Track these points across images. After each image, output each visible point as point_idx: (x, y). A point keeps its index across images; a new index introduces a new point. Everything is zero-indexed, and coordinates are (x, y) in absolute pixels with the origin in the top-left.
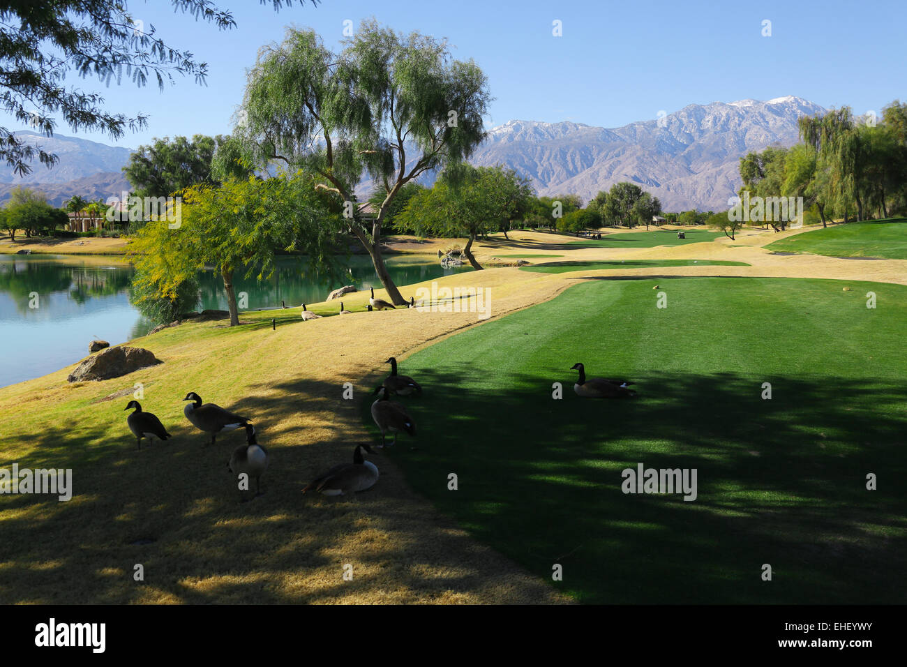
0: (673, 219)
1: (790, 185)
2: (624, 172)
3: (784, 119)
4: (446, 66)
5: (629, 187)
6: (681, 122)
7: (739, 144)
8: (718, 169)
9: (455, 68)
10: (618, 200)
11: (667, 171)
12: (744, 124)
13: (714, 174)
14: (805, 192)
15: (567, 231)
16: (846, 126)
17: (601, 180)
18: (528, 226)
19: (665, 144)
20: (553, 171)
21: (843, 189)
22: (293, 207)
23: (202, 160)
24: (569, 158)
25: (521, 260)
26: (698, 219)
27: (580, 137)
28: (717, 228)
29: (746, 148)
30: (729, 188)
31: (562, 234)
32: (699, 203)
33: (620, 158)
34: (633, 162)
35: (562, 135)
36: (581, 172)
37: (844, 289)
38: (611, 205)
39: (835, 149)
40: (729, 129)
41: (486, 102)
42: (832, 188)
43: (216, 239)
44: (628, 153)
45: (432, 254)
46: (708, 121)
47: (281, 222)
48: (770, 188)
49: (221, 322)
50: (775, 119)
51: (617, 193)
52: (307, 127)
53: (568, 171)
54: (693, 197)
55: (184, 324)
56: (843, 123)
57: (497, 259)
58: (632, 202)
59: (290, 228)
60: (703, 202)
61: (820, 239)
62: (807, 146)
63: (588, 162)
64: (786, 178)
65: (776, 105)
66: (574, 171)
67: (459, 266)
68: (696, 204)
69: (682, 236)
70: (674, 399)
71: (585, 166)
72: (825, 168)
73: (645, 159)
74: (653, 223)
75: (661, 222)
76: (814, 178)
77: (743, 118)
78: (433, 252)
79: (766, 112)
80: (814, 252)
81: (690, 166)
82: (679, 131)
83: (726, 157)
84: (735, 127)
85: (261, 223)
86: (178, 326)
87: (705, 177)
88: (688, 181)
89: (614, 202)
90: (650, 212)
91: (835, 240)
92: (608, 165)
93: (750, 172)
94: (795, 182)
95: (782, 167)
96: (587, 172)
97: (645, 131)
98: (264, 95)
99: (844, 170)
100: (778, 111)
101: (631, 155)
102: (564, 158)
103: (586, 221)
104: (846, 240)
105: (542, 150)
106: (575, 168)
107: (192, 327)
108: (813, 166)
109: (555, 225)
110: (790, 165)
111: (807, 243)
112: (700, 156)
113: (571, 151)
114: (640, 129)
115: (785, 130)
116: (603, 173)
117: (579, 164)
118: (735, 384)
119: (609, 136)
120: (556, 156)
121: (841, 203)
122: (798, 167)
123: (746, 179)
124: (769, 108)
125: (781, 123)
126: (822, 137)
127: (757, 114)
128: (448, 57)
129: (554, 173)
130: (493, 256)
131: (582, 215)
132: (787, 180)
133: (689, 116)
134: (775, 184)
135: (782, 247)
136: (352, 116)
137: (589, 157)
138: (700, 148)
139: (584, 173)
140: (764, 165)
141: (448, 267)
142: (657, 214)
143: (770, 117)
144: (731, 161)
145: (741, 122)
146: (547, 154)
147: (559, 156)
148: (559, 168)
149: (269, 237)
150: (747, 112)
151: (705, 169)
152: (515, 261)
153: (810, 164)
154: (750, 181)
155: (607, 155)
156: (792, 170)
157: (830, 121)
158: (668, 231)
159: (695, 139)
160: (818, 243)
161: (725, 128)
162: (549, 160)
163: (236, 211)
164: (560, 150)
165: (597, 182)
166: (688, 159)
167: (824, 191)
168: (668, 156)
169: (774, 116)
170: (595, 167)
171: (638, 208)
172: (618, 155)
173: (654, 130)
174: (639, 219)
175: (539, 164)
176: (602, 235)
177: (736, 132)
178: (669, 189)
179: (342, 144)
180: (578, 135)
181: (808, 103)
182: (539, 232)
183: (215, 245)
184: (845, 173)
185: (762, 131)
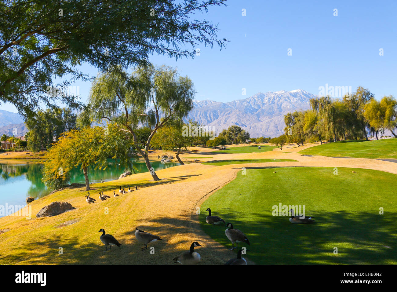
0: (254, 141)
1: (307, 127)
2: (232, 121)
3: (297, 99)
4: (176, 79)
5: (236, 127)
6: (255, 99)
7: (279, 109)
8: (270, 119)
9: (180, 79)
10: (232, 133)
11: (249, 120)
12: (281, 101)
13: (269, 122)
14: (313, 130)
15: (211, 146)
16: (329, 103)
17: (222, 124)
18: (195, 145)
19: (248, 109)
20: (201, 120)
21: (329, 128)
22: (114, 139)
23: (57, 118)
24: (208, 115)
25: (195, 159)
26: (264, 140)
27: (213, 106)
28: (275, 144)
29: (282, 111)
30: (275, 127)
31: (209, 148)
32: (263, 134)
33: (230, 115)
34: (235, 116)
35: (205, 106)
36: (214, 121)
37: (352, 172)
38: (228, 135)
39: (325, 111)
40: (275, 103)
41: (194, 93)
42: (324, 128)
43: (83, 153)
44: (233, 113)
45: (155, 157)
46: (266, 99)
47: (110, 146)
48: (298, 128)
49: (81, 189)
50: (293, 99)
51: (231, 130)
52: (117, 105)
53: (208, 121)
54: (261, 131)
55: (65, 190)
56: (328, 101)
57: (185, 159)
58: (237, 134)
59: (114, 149)
60: (265, 133)
61: (321, 149)
62: (314, 111)
63: (216, 117)
64: (305, 124)
65: (293, 93)
66: (210, 120)
67: (169, 162)
68: (262, 134)
69: (260, 148)
70: (333, 224)
71: (215, 119)
72: (321, 119)
73: (240, 115)
74: (246, 143)
75: (249, 142)
76: (317, 124)
77: (280, 98)
78: (156, 156)
79: (290, 96)
80: (321, 155)
81: (259, 118)
82: (254, 104)
83: (274, 114)
84: (277, 102)
85: (102, 146)
86: (62, 191)
87: (266, 123)
88: (258, 124)
89: (230, 134)
90: (245, 138)
91: (328, 150)
92: (225, 118)
93: (289, 121)
94: (309, 125)
95: (303, 119)
96: (216, 121)
97: (240, 104)
98: (100, 91)
99: (329, 120)
100: (295, 95)
101: (234, 114)
102: (206, 115)
103: (219, 142)
104: (332, 150)
105: (197, 112)
106: (211, 119)
107: (69, 191)
108: (316, 119)
109: (206, 144)
110: (307, 118)
111: (316, 151)
112: (263, 114)
113: (209, 112)
114: (238, 103)
115: (298, 103)
116: (223, 121)
117: (212, 118)
118: (350, 216)
119: (225, 106)
120: (203, 114)
121: (328, 134)
122: (310, 119)
123: (287, 124)
124: (291, 94)
125: (296, 100)
126: (320, 107)
127: (286, 97)
128: (178, 75)
129: (202, 122)
130: (184, 158)
131: (217, 139)
132: (306, 125)
133: (258, 97)
134: (301, 126)
135: (306, 152)
136: (138, 100)
137: (217, 115)
138: (263, 111)
139: (215, 121)
140: (294, 118)
141: (164, 163)
142: (248, 139)
143: (292, 98)
144: (276, 116)
145: (280, 100)
146: (199, 113)
147: (204, 114)
148: (204, 120)
149: (105, 152)
150: (282, 96)
151: (265, 120)
152: (193, 160)
153: (315, 118)
154: (289, 125)
155: (224, 114)
156: (308, 121)
157: (322, 100)
158: (252, 146)
159: (261, 107)
160: (321, 151)
161: (273, 102)
162: (200, 116)
163: (91, 141)
164: (205, 112)
165: (220, 125)
166: (258, 115)
167: (321, 129)
168: (250, 114)
169: (293, 98)
170: (219, 119)
171: (240, 137)
172: (229, 114)
173: (244, 103)
174: (241, 141)
175: (195, 118)
176: (226, 148)
177: (278, 104)
178: (250, 128)
179: (133, 112)
180: (212, 105)
181: (306, 92)
182: (199, 147)
183: (82, 156)
184: (329, 121)
185: (288, 104)
